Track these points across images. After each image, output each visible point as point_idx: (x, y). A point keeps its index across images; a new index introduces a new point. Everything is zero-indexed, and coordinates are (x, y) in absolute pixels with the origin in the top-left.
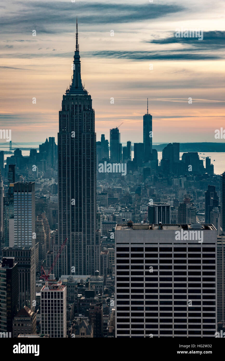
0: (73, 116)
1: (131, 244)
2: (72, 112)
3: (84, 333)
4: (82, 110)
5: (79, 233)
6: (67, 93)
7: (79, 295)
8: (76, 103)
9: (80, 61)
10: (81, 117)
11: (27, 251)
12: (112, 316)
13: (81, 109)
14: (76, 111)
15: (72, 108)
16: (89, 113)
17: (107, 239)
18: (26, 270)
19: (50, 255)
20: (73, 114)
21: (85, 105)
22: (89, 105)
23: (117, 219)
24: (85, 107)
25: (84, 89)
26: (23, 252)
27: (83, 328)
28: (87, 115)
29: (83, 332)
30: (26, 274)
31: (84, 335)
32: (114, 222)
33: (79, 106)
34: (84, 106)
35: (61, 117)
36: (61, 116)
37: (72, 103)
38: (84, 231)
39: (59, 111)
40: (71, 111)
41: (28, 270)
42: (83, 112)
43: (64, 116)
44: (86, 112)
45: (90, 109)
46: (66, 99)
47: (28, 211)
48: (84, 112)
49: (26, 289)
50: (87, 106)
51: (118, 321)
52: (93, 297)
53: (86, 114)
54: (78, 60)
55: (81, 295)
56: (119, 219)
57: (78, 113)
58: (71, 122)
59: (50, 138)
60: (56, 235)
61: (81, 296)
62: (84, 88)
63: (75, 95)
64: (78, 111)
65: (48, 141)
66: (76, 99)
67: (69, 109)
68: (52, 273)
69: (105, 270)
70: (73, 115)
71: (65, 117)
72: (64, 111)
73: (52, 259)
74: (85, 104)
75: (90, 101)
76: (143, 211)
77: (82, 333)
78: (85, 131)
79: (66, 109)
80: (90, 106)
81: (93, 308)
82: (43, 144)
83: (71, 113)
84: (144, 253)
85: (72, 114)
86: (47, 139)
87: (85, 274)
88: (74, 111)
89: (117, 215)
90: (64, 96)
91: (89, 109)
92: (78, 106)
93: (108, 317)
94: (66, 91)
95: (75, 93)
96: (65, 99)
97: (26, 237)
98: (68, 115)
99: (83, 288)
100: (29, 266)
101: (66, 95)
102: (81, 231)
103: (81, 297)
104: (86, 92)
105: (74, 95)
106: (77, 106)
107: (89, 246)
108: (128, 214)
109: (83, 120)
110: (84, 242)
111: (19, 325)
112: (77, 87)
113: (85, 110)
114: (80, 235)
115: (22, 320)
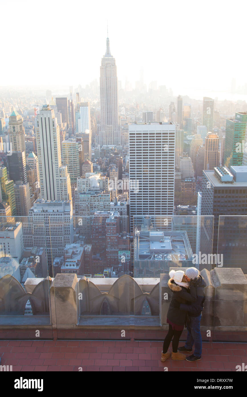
0: (107, 68)
1: (136, 131)
5: (111, 125)
7: (111, 154)
8: (108, 62)
9: (109, 40)
12: (127, 164)
15: (106, 64)
17: (123, 128)
18: (87, 143)
19: (98, 136)
26: (85, 135)
27: (114, 169)
28: (113, 68)
29: (114, 171)
30: (87, 145)
32: (126, 120)
37: (106, 62)
38: (113, 125)
40: (105, 66)
47: (87, 121)
49: (87, 152)
50: (113, 63)
51: (130, 169)
52: (118, 155)
58: (106, 71)
62: (111, 54)
64: (109, 66)
66: (108, 60)
68: (99, 144)
69: (123, 143)
73: (98, 138)
75: (115, 61)
78: (112, 76)
79: (103, 65)
80: (115, 64)
81: (118, 160)
84: (142, 135)
87: (114, 144)
88: (107, 66)
90: (102, 58)
93: (124, 164)
94: (103, 56)
96: (103, 60)
97: (86, 125)
98: (104, 68)
99: (114, 151)
100: (89, 141)
102: (111, 124)
104: (112, 56)
105: (107, 58)
107: (115, 131)
109: (111, 70)
110: (113, 130)
111: (85, 168)
112: (108, 53)
113: (112, 65)
114: (111, 126)
115: (86, 166)
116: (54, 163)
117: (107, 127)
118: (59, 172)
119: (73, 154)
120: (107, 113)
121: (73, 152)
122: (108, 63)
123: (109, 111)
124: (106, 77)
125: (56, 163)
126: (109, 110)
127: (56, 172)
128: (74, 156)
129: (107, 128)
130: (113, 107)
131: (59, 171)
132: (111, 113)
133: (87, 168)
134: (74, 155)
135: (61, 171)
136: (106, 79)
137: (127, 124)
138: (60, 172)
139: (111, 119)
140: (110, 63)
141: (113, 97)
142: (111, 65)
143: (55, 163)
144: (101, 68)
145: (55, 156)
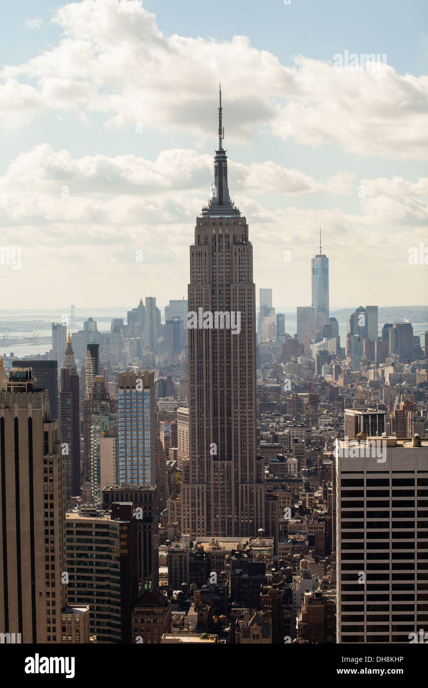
0: (215, 254)
1: (368, 472)
2: (213, 246)
3: (258, 636)
4: (230, 244)
5: (226, 463)
6: (203, 214)
7: (236, 570)
8: (220, 231)
9: (226, 157)
10: (229, 256)
11: (146, 493)
13: (229, 242)
14: (219, 246)
15: (213, 240)
16: (244, 249)
18: (145, 527)
20: (215, 250)
21: (236, 235)
22: (242, 235)
23: (280, 439)
24: (236, 238)
25: (234, 206)
26: (138, 495)
27: (256, 625)
28: (240, 252)
29: (256, 633)
30: (145, 533)
31: (258, 638)
33: (226, 235)
34: (234, 235)
35: (193, 257)
36: (193, 254)
37: (214, 231)
38: (235, 460)
39: (191, 246)
40: (211, 246)
41: (147, 527)
42: (232, 247)
43: (199, 255)
44: (238, 247)
45: (244, 242)
46: (203, 224)
48: (234, 247)
50: (239, 236)
52: (263, 573)
53: (238, 251)
54: (223, 155)
55: (241, 570)
56: (284, 441)
57: (224, 250)
58: (211, 264)
59: (147, 299)
60: (185, 467)
61: (240, 572)
62: (233, 204)
63: (218, 217)
64: (224, 244)
65: (144, 304)
66: (221, 224)
67: (207, 242)
70: (215, 252)
71: (201, 256)
72: (199, 245)
73: (180, 510)
74: (236, 233)
75: (245, 227)
76: (326, 425)
77: (254, 636)
78: (236, 280)
79: (202, 241)
80: (245, 237)
82: (134, 310)
83: (211, 249)
85: (213, 250)
86: (141, 300)
88: (217, 246)
89: (281, 433)
90: (198, 219)
91: (242, 241)
92: (224, 236)
94: (203, 210)
95: (218, 214)
96: (201, 224)
98: (205, 252)
99: (242, 559)
100: (150, 520)
101: (201, 217)
102: (231, 460)
103: (241, 574)
104: (237, 212)
105: (215, 217)
106: (222, 236)
107: (244, 485)
108: (299, 432)
109: (232, 261)
110: (236, 478)
111: (142, 621)
112: (221, 202)
113: (236, 243)
114: (229, 467)
115: (148, 613)
116: (41, 594)
117: (212, 467)
118: (59, 629)
119: (98, 564)
120: (215, 414)
121: (97, 557)
122: (220, 236)
123: (222, 408)
124: (213, 286)
125: (48, 593)
126: (222, 403)
127: (49, 630)
128: (102, 572)
129: (212, 471)
130: (235, 392)
131: (58, 626)
132: (229, 414)
133: (149, 622)
134: (100, 568)
135: (67, 626)
136: (213, 293)
137: (282, 459)
138: (64, 629)
139: (230, 440)
140: (227, 236)
141: (235, 357)
142: (231, 240)
143: (44, 594)
144: (196, 254)
145: (47, 567)
